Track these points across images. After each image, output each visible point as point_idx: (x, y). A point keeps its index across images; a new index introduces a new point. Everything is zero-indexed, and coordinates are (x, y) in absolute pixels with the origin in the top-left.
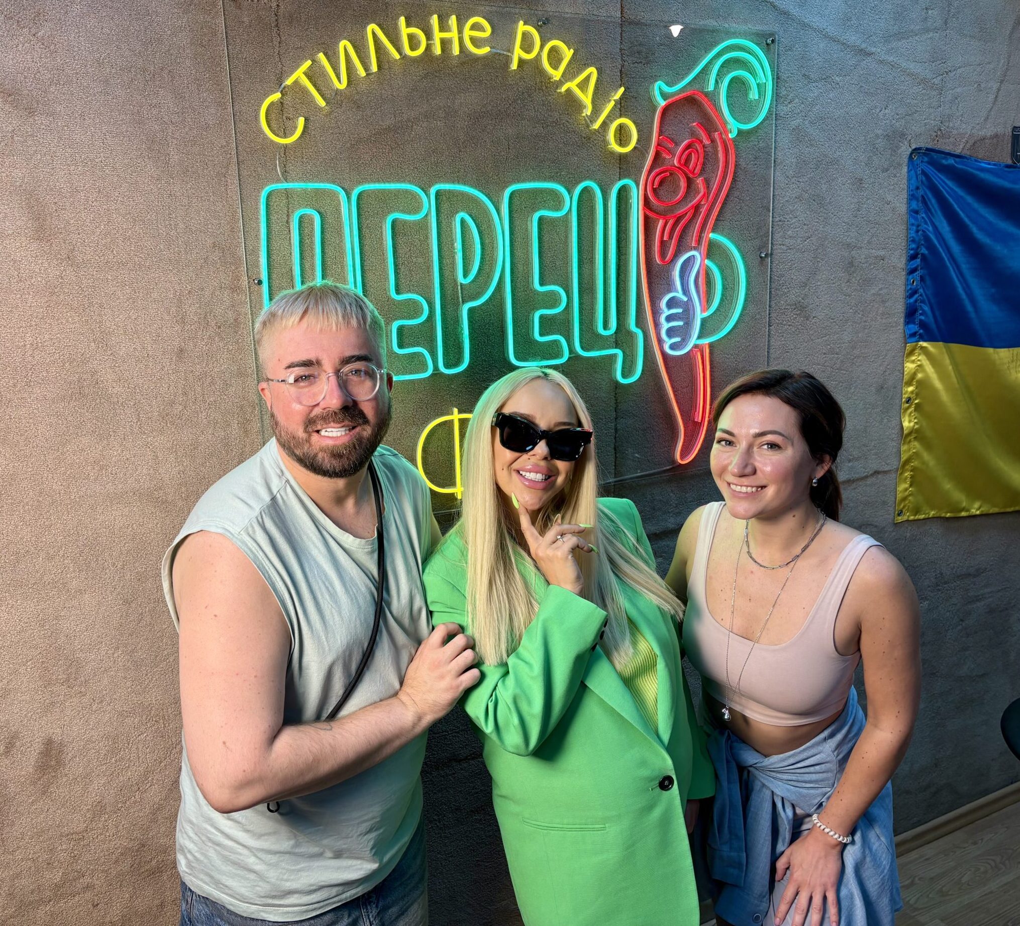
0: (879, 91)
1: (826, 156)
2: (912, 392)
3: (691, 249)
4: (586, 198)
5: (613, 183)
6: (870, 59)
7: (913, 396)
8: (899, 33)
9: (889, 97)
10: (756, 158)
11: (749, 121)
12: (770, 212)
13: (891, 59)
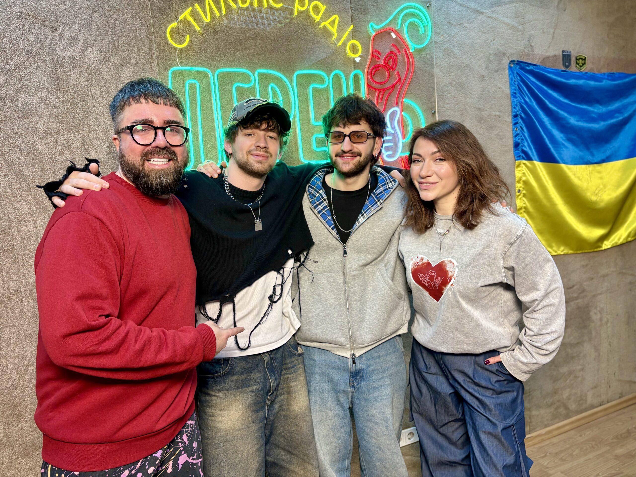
0: (489, 32)
1: (463, 63)
2: (521, 187)
3: (394, 106)
4: (337, 80)
5: (351, 73)
6: (483, 15)
7: (521, 189)
8: (497, 3)
9: (495, 35)
10: (426, 63)
11: (421, 44)
12: (434, 89)
13: (494, 16)
